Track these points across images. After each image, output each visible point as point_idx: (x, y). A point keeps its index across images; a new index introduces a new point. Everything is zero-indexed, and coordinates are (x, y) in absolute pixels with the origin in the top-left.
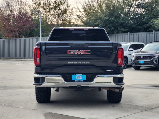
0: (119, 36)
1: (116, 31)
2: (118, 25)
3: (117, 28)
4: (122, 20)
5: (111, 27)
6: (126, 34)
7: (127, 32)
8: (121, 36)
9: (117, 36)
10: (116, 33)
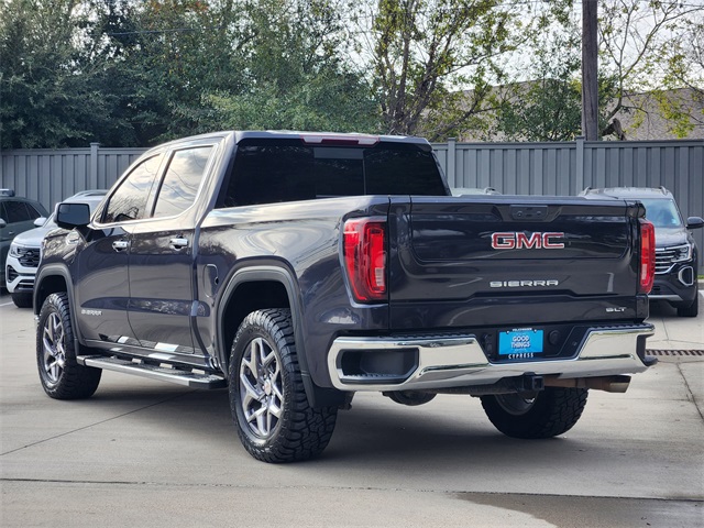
0: (46, 159)
1: (31, 135)
2: (41, 111)
3: (37, 124)
4: (66, 88)
5: (10, 119)
6: (81, 152)
7: (85, 143)
8: (58, 159)
9: (34, 159)
10: (35, 147)
